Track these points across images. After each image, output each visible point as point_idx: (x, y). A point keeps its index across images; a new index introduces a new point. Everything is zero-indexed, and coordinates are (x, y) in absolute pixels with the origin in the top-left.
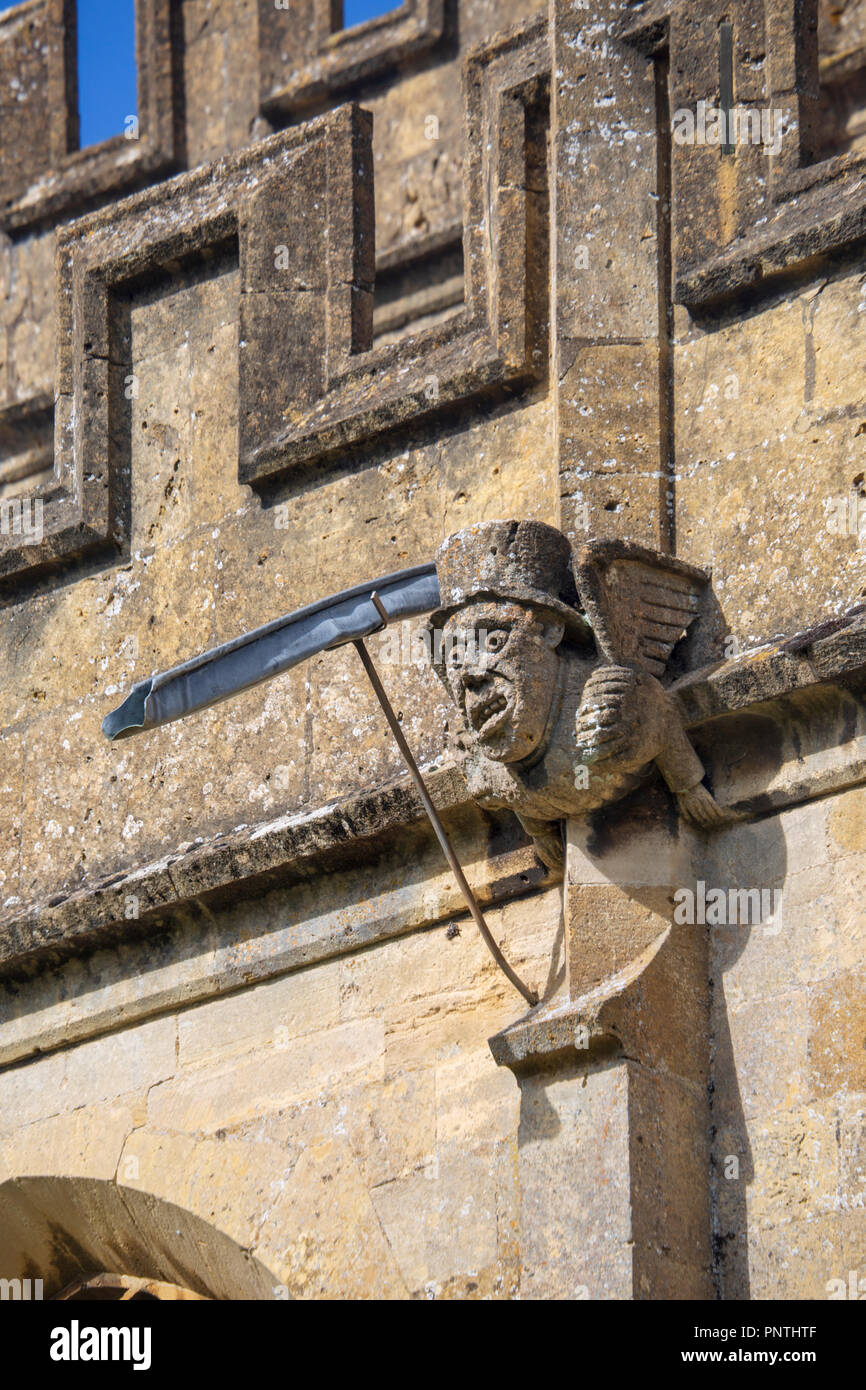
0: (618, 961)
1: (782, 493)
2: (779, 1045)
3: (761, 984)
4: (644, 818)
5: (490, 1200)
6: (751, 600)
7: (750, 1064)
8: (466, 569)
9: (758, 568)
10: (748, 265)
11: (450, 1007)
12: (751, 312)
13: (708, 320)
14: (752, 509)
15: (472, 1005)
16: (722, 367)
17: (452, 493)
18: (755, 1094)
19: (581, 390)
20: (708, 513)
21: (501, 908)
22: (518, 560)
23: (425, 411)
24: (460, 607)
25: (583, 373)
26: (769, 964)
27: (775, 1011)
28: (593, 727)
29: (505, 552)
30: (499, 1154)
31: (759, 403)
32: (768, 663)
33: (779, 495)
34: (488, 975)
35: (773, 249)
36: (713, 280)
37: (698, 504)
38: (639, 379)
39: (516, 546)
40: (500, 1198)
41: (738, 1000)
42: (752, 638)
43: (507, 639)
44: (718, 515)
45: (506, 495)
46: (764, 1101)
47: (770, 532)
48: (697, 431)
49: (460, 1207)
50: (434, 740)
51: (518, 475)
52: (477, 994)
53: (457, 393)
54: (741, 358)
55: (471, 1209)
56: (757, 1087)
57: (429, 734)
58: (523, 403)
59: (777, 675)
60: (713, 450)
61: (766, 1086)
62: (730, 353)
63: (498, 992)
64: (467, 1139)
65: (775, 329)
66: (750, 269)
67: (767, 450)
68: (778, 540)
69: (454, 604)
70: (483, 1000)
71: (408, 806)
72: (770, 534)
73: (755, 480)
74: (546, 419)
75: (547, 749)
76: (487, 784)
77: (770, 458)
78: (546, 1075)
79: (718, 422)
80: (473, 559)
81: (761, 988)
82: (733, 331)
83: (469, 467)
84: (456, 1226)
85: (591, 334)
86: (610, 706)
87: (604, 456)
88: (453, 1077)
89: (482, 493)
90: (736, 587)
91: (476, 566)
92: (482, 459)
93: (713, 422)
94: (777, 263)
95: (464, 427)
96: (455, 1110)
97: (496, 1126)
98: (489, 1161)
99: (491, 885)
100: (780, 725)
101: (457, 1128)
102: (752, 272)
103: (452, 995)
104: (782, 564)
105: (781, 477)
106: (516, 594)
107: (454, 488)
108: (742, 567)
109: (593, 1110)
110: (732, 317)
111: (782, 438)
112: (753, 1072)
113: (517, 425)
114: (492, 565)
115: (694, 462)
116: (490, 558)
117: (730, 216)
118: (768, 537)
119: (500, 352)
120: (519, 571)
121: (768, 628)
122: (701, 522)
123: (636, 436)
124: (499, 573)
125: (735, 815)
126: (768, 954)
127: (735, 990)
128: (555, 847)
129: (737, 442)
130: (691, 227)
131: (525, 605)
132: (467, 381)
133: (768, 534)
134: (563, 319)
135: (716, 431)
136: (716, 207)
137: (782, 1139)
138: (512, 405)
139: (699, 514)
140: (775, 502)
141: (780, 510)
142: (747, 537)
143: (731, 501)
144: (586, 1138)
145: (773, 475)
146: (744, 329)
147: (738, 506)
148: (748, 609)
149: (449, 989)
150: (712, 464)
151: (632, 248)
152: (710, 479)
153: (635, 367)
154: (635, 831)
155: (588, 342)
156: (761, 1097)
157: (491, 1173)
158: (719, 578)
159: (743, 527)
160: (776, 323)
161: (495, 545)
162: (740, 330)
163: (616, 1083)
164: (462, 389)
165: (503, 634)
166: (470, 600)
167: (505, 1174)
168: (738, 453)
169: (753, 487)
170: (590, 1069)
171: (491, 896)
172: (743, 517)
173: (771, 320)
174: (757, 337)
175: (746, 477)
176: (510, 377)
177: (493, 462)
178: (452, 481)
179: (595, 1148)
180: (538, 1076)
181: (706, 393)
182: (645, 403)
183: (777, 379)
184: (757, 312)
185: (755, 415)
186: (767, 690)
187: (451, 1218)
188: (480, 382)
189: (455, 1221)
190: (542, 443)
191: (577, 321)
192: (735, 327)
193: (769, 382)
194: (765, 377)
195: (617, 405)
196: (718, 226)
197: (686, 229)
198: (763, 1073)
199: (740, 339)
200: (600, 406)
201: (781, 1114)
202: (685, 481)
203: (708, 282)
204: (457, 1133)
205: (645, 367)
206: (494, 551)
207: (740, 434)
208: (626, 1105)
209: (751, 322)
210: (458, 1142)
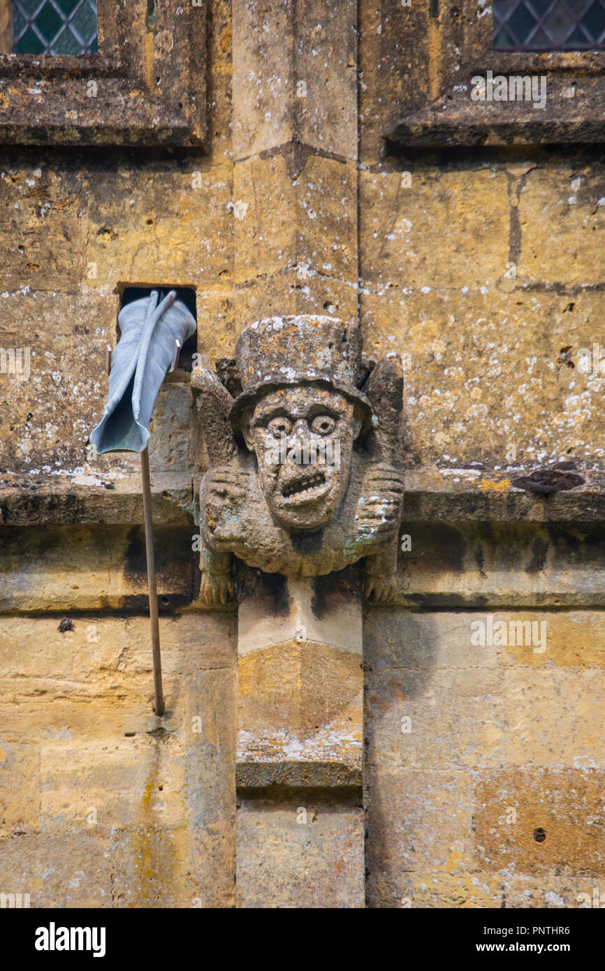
0: (330, 713)
1: (483, 339)
2: (441, 814)
3: (423, 755)
4: (346, 590)
5: (105, 878)
6: (447, 424)
7: (407, 823)
8: (302, 354)
9: (455, 398)
10: (474, 132)
11: (59, 693)
12: (450, 168)
13: (403, 159)
14: (449, 344)
15: (87, 699)
16: (417, 206)
17: (95, 227)
18: (413, 850)
19: (309, 194)
20: (400, 333)
21: (124, 617)
22: (347, 359)
23: (84, 144)
24: (292, 386)
25: (310, 178)
26: (430, 740)
27: (437, 784)
28: (379, 517)
29: (339, 349)
30: (117, 840)
31: (457, 251)
32: (505, 496)
33: (478, 340)
34: (106, 674)
35: (506, 126)
36: (436, 133)
37: (388, 322)
38: (345, 195)
39: (348, 346)
40: (116, 880)
41: (395, 764)
42: (447, 457)
43: (335, 427)
44: (410, 338)
45: (162, 247)
46: (423, 859)
47: (469, 370)
48: (387, 256)
49: (68, 878)
50: (72, 450)
51: (177, 233)
52: (94, 689)
53: (126, 140)
54: (438, 206)
55: (82, 882)
56: (415, 844)
57: (68, 444)
58: (184, 168)
59: (509, 506)
60: (405, 278)
61: (426, 846)
62: (427, 198)
63: (118, 693)
64: (78, 818)
65: (476, 190)
66: (475, 135)
67: (467, 296)
68: (477, 379)
69: (287, 382)
70: (100, 696)
71: (76, 512)
72: (469, 372)
73: (452, 319)
74: (210, 191)
75: (328, 524)
76: (244, 534)
77: (470, 304)
78: (271, 802)
79: (411, 254)
80: (311, 348)
81: (421, 759)
82: (429, 178)
83: (115, 208)
84: (64, 895)
85: (316, 145)
86: (395, 503)
87: (324, 260)
88: (62, 759)
89: (133, 236)
90: (430, 408)
91: (312, 354)
92: (132, 206)
93: (405, 253)
94: (504, 138)
95: (113, 168)
96: (64, 790)
97: (115, 814)
98: (107, 844)
99: (126, 598)
100: (466, 539)
101: (65, 806)
102: (476, 139)
103: (62, 683)
104: (481, 402)
105: (482, 324)
106: (346, 389)
107: (99, 222)
108: (437, 391)
109: (325, 845)
110: (429, 165)
111: (484, 290)
112: (411, 831)
113: (176, 186)
114: (329, 358)
115: (384, 282)
116: (327, 351)
117: (436, 75)
118: (466, 374)
119: (190, 121)
120: (347, 368)
121: (465, 453)
122: (391, 338)
123: (344, 247)
124: (334, 367)
125: (405, 603)
126: (429, 731)
127: (392, 754)
128: (226, 586)
129: (433, 279)
130: (410, 76)
131: (350, 399)
132: (144, 134)
133: (467, 371)
134: (298, 124)
135: (408, 262)
136: (427, 64)
137: (442, 897)
138: (170, 166)
139: (390, 332)
140: (474, 345)
141: (480, 354)
142: (443, 367)
143: (426, 330)
144: (316, 868)
145: (472, 320)
146: (442, 180)
147: (433, 337)
148: (443, 431)
149: (59, 677)
150: (405, 291)
151: (341, 75)
152: (402, 303)
153: (342, 183)
154: (341, 601)
155: (313, 150)
156: (419, 855)
157: (106, 855)
158: (411, 394)
159: (438, 357)
160: (478, 185)
161: (334, 341)
162: (437, 179)
163: (351, 827)
164: (134, 139)
165: (332, 422)
166: (304, 383)
167: (123, 860)
168: (434, 289)
169: (450, 324)
170: (322, 809)
171: (122, 606)
172: (438, 347)
173: (473, 182)
174: (456, 191)
175: (442, 313)
176: (190, 144)
177: (146, 211)
178: (95, 216)
179: (327, 881)
180: (262, 801)
181: (397, 225)
182: (348, 218)
183: (478, 236)
184: (456, 168)
185: (454, 260)
186: (492, 515)
187: (58, 886)
188: (157, 140)
189: (62, 890)
190: (205, 212)
191: (307, 129)
192: (433, 175)
193: (469, 236)
194: (464, 230)
195: (331, 215)
196: (428, 81)
197: (406, 76)
198: (422, 834)
199: (438, 188)
200: (321, 213)
201: (442, 875)
202: (373, 297)
203: (430, 133)
204: (65, 810)
205: (349, 185)
206: (330, 346)
207: (436, 273)
208: (363, 849)
209: (450, 176)
210: (67, 819)
